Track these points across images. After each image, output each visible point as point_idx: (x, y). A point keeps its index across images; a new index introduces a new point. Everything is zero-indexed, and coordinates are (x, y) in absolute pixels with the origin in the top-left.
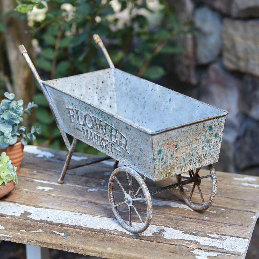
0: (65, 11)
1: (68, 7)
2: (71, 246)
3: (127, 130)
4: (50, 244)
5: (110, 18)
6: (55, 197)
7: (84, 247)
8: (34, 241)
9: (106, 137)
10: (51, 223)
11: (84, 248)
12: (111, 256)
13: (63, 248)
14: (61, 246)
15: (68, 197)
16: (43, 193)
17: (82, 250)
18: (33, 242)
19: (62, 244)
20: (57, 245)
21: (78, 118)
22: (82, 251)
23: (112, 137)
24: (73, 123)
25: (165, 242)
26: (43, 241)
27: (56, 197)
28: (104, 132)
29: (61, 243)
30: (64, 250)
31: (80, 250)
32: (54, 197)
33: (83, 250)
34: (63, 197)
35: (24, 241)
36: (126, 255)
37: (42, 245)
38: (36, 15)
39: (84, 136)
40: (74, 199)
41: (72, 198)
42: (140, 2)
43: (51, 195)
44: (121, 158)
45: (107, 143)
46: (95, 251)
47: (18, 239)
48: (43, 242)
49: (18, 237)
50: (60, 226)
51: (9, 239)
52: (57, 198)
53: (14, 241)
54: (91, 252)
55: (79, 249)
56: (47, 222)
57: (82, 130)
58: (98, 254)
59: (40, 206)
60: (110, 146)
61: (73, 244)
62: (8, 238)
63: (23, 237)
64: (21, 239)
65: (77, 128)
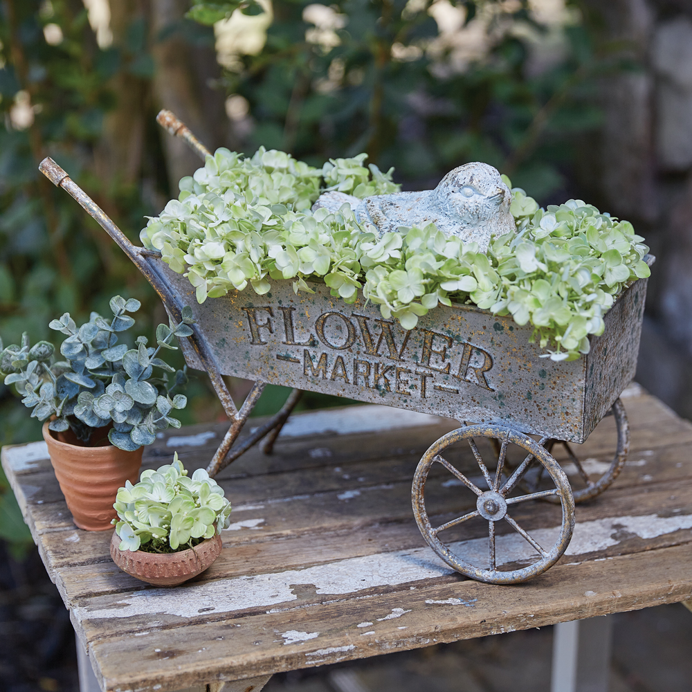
0: (312, 26)
1: (320, 15)
2: (507, 618)
3: (499, 332)
4: (455, 630)
5: (434, 47)
6: (291, 536)
7: (536, 608)
8: (413, 636)
9: (404, 361)
10: (388, 590)
11: (538, 611)
12: (601, 608)
13: (486, 629)
14: (483, 626)
15: (326, 525)
16: (257, 537)
17: (534, 617)
18: (410, 640)
19: (485, 621)
20: (474, 626)
21: (289, 329)
22: (535, 620)
23: (430, 358)
24: (266, 343)
25: (658, 546)
26: (437, 630)
27: (294, 535)
28: (399, 351)
29: (482, 619)
30: (489, 634)
31: (530, 618)
32: (288, 537)
33: (536, 616)
34: (314, 531)
35: (388, 647)
36: (635, 594)
37: (434, 640)
38: (240, 34)
39: (310, 373)
40: (342, 527)
41: (335, 527)
42: (511, 5)
43: (281, 534)
44: (457, 405)
45: (403, 377)
46: (564, 610)
47: (372, 646)
48: (438, 632)
49: (370, 642)
50: (412, 588)
51: (345, 655)
52: (299, 537)
53: (360, 657)
54: (555, 615)
55: (526, 617)
56: (375, 590)
57: (300, 357)
58: (572, 614)
59: (305, 564)
60: (419, 383)
61: (509, 612)
62: (342, 653)
63: (383, 638)
64: (379, 645)
65: (278, 357)
